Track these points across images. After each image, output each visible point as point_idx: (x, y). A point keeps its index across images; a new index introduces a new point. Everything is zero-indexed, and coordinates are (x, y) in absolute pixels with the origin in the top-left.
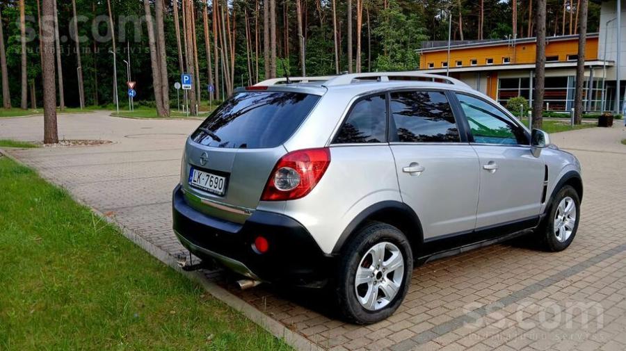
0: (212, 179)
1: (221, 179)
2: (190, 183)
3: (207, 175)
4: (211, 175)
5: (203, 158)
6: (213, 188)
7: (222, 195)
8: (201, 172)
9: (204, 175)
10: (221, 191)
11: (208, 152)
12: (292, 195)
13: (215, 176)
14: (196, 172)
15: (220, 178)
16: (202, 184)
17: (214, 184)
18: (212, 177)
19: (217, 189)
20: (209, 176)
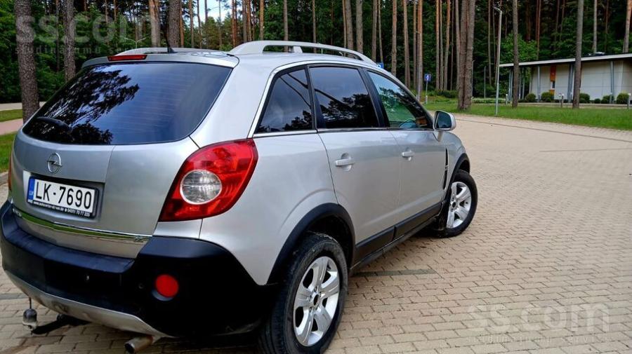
0: (71, 193)
1: (88, 193)
2: (30, 201)
3: (61, 188)
4: (68, 187)
5: (52, 163)
6: (73, 206)
7: (91, 216)
8: (48, 183)
9: (55, 187)
10: (90, 210)
11: (60, 152)
12: (210, 210)
13: (76, 189)
14: (41, 184)
15: (84, 190)
16: (54, 201)
17: (75, 200)
18: (71, 190)
19: (82, 208)
20: (64, 189)
